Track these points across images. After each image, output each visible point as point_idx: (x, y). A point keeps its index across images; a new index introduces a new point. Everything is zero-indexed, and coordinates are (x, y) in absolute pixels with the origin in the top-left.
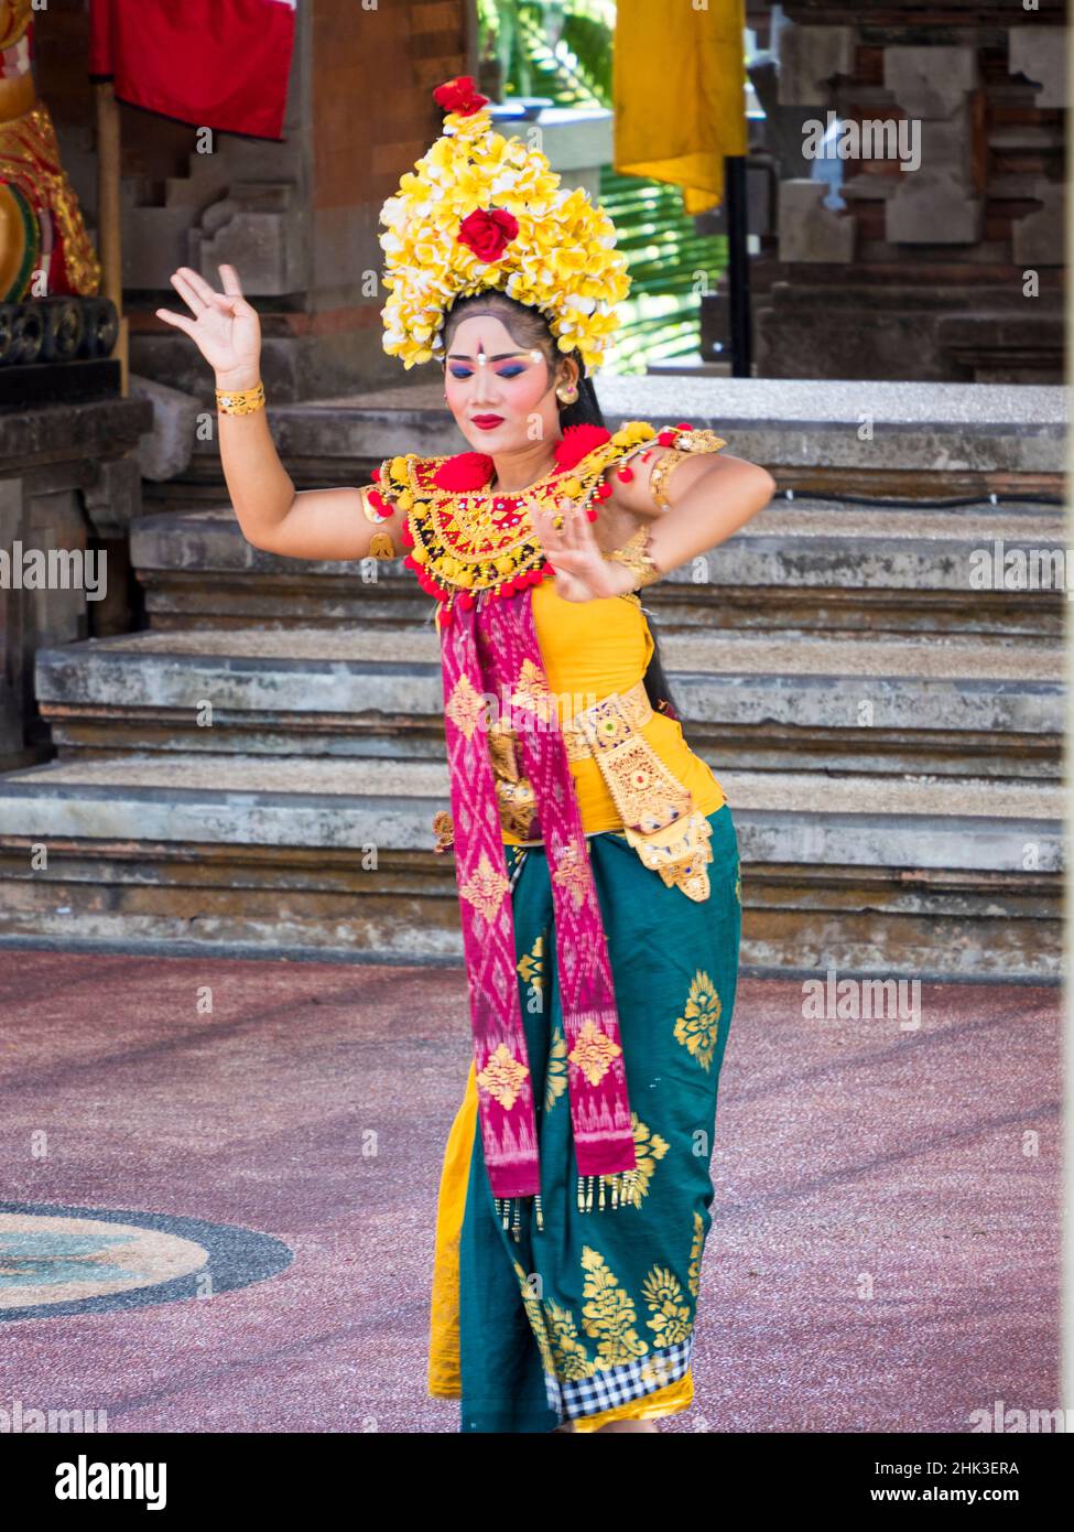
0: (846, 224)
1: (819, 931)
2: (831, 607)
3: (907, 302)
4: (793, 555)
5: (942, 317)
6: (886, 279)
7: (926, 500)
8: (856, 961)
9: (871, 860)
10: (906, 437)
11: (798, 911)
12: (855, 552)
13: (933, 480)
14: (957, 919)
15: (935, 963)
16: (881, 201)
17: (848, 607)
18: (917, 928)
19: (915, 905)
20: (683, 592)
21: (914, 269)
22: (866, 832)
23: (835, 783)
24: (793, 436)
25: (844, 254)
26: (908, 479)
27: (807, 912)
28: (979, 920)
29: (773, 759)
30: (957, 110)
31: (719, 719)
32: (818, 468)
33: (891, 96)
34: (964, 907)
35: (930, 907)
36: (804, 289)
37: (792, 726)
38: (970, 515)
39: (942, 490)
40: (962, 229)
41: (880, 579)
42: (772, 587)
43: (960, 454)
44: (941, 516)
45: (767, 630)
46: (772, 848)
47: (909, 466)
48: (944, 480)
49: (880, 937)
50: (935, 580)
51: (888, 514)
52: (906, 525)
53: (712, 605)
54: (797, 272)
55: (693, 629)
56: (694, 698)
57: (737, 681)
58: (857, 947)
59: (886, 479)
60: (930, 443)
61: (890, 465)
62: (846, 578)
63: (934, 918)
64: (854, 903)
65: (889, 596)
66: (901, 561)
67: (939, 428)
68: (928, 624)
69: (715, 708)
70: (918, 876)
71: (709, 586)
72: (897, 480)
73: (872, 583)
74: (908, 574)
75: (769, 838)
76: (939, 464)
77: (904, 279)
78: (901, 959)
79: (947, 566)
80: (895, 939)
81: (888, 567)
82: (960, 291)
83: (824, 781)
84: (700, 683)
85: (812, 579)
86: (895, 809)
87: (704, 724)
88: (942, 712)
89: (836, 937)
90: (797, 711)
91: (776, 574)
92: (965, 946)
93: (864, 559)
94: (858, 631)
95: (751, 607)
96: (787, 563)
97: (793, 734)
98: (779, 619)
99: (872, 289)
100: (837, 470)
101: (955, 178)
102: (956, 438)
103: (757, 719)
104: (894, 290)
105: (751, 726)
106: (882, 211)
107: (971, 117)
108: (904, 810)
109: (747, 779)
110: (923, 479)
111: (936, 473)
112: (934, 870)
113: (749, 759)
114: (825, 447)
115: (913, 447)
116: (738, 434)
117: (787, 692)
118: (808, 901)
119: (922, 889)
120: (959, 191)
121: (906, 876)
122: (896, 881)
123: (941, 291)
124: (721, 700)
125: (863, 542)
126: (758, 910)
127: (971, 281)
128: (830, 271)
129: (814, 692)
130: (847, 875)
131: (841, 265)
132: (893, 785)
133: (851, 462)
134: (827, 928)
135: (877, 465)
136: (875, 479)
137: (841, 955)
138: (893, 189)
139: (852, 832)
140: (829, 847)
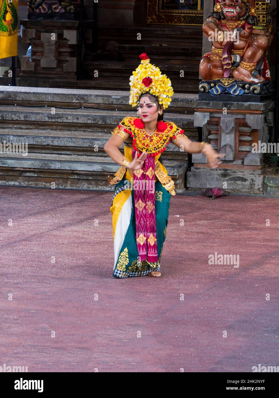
0: (33, 63)
1: (58, 181)
2: (56, 125)
3: (44, 78)
4: (50, 116)
5: (51, 80)
6: (40, 74)
7: (71, 108)
8: (65, 187)
9: (69, 169)
10: (68, 96)
11: (55, 178)
12: (61, 116)
13: (72, 104)
14: (83, 180)
15: (79, 187)
16: (40, 60)
17: (59, 125)
18: (76, 181)
19: (76, 177)
20: (30, 122)
21: (45, 72)
22: (68, 164)
23: (60, 156)
24: (47, 96)
25: (33, 69)
26: (68, 104)
27: (56, 178)
28: (87, 180)
29: (48, 151)
30: (53, 45)
31: (39, 144)
32: (52, 101)
33: (42, 41)
34: (85, 178)
35: (79, 177)
36: (25, 75)
37: (52, 145)
38: (79, 110)
39: (74, 106)
40: (54, 65)
41: (66, 121)
42: (46, 122)
43: (77, 99)
44: (74, 110)
45: (44, 129)
46: (51, 166)
47: (68, 102)
48: (74, 104)
49: (69, 183)
50: (75, 121)
51: (64, 110)
52: (68, 112)
53: (35, 125)
54: (24, 72)
55: (31, 129)
56: (34, 140)
57: (42, 137)
58: (65, 184)
59: (64, 104)
60: (72, 98)
61: (65, 101)
62: (59, 120)
63: (79, 179)
64: (65, 176)
65: (67, 124)
66: (69, 117)
67: (74, 95)
68: (73, 129)
69: (38, 142)
70: (77, 172)
71: (35, 121)
72: (66, 104)
73: (64, 121)
74: (70, 120)
75: (51, 165)
76: (74, 101)
77: (43, 74)
78: (73, 186)
79: (78, 119)
80: (72, 183)
81: (67, 118)
82: (54, 76)
83: (57, 155)
84: (36, 138)
85: (53, 120)
86: (73, 160)
87: (36, 145)
88: (80, 143)
89: (61, 182)
90: (53, 143)
91: (47, 119)
92: (85, 184)
93: (63, 117)
94: (61, 130)
95: (42, 125)
96: (49, 117)
97: (52, 147)
98: (47, 127)
99: (38, 75)
100: (55, 102)
101: (53, 56)
102: (77, 97)
103: (46, 144)
104: (42, 76)
105: (44, 145)
106: (40, 62)
107: (56, 46)
108: (74, 160)
109: (44, 155)
110: (70, 104)
111: (73, 103)
112: (80, 171)
113: (44, 151)
114: (53, 98)
115: (69, 98)
116: (37, 95)
117: (51, 139)
118: (57, 176)
119: (78, 174)
120: (54, 58)
121: (75, 172)
122: (73, 172)
123: (50, 76)
124: (39, 141)
125: (62, 114)
126: (47, 177)
127: (56, 74)
128: (30, 72)
129: (56, 140)
130: (64, 171)
131: (33, 71)
132: (70, 156)
133: (58, 101)
134: (60, 181)
135: (62, 101)
136: (62, 104)
137: (62, 186)
138: (42, 58)
139: (65, 164)
140: (61, 166)
